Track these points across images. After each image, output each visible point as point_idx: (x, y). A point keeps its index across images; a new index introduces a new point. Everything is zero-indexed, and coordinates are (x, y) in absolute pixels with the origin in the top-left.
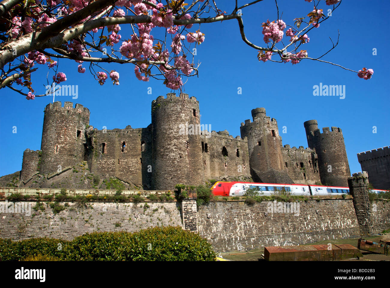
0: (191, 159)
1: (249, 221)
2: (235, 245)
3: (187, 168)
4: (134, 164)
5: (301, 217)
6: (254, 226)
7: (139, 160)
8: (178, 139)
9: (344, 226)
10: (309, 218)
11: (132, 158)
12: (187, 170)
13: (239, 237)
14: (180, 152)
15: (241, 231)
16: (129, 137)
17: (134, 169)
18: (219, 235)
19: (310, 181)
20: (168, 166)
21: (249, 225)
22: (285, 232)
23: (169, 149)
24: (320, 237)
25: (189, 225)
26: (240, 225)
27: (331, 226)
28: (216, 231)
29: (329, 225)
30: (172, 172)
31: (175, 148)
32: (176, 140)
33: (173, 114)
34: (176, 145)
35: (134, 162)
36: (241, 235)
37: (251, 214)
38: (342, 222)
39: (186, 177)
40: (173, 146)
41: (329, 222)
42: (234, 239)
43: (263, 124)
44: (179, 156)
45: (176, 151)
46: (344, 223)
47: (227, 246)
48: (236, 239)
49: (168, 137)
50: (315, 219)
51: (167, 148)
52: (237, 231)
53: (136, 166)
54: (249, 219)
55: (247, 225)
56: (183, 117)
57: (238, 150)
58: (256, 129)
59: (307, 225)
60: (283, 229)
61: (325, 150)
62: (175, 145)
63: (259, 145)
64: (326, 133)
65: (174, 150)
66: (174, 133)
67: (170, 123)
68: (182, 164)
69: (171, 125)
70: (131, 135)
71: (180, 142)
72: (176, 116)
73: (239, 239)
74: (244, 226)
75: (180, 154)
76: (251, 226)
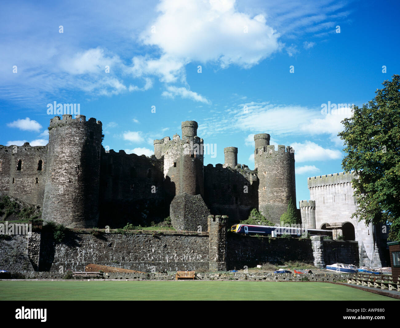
0: (81, 184)
1: (90, 250)
2: (74, 268)
3: (76, 193)
4: (30, 183)
5: (144, 249)
6: (95, 254)
7: (35, 180)
8: (69, 163)
9: (191, 260)
10: (153, 251)
11: (28, 178)
12: (75, 195)
13: (79, 262)
14: (70, 177)
15: (81, 258)
16: (27, 155)
17: (29, 189)
18: (60, 259)
19: (243, 206)
20: (57, 190)
21: (90, 253)
22: (125, 261)
23: (59, 173)
24: (161, 268)
25: (32, 251)
26: (81, 252)
27: (176, 259)
28: (58, 256)
29: (175, 258)
30: (60, 196)
31: (66, 173)
32: (67, 164)
33: (67, 137)
34: (67, 170)
35: (29, 181)
36: (81, 261)
37: (94, 244)
38: (190, 256)
39: (73, 202)
40: (64, 170)
41: (176, 255)
42: (73, 264)
43: (181, 144)
44: (68, 180)
45: (66, 175)
46: (192, 257)
47: (65, 269)
48: (75, 264)
49: (60, 160)
50: (160, 252)
51: (57, 172)
52: (78, 257)
53: (31, 186)
54: (90, 248)
55: (88, 253)
56: (77, 140)
57: (150, 170)
58: (174, 148)
59: (150, 256)
60: (123, 258)
61: (266, 172)
62: (65, 169)
63: (174, 167)
64: (270, 152)
65: (64, 175)
66: (66, 158)
67: (63, 146)
68: (70, 189)
69: (63, 149)
70: (29, 153)
71: (71, 167)
72: (69, 139)
73: (78, 264)
74: (85, 253)
75: (69, 178)
76: (92, 254)
